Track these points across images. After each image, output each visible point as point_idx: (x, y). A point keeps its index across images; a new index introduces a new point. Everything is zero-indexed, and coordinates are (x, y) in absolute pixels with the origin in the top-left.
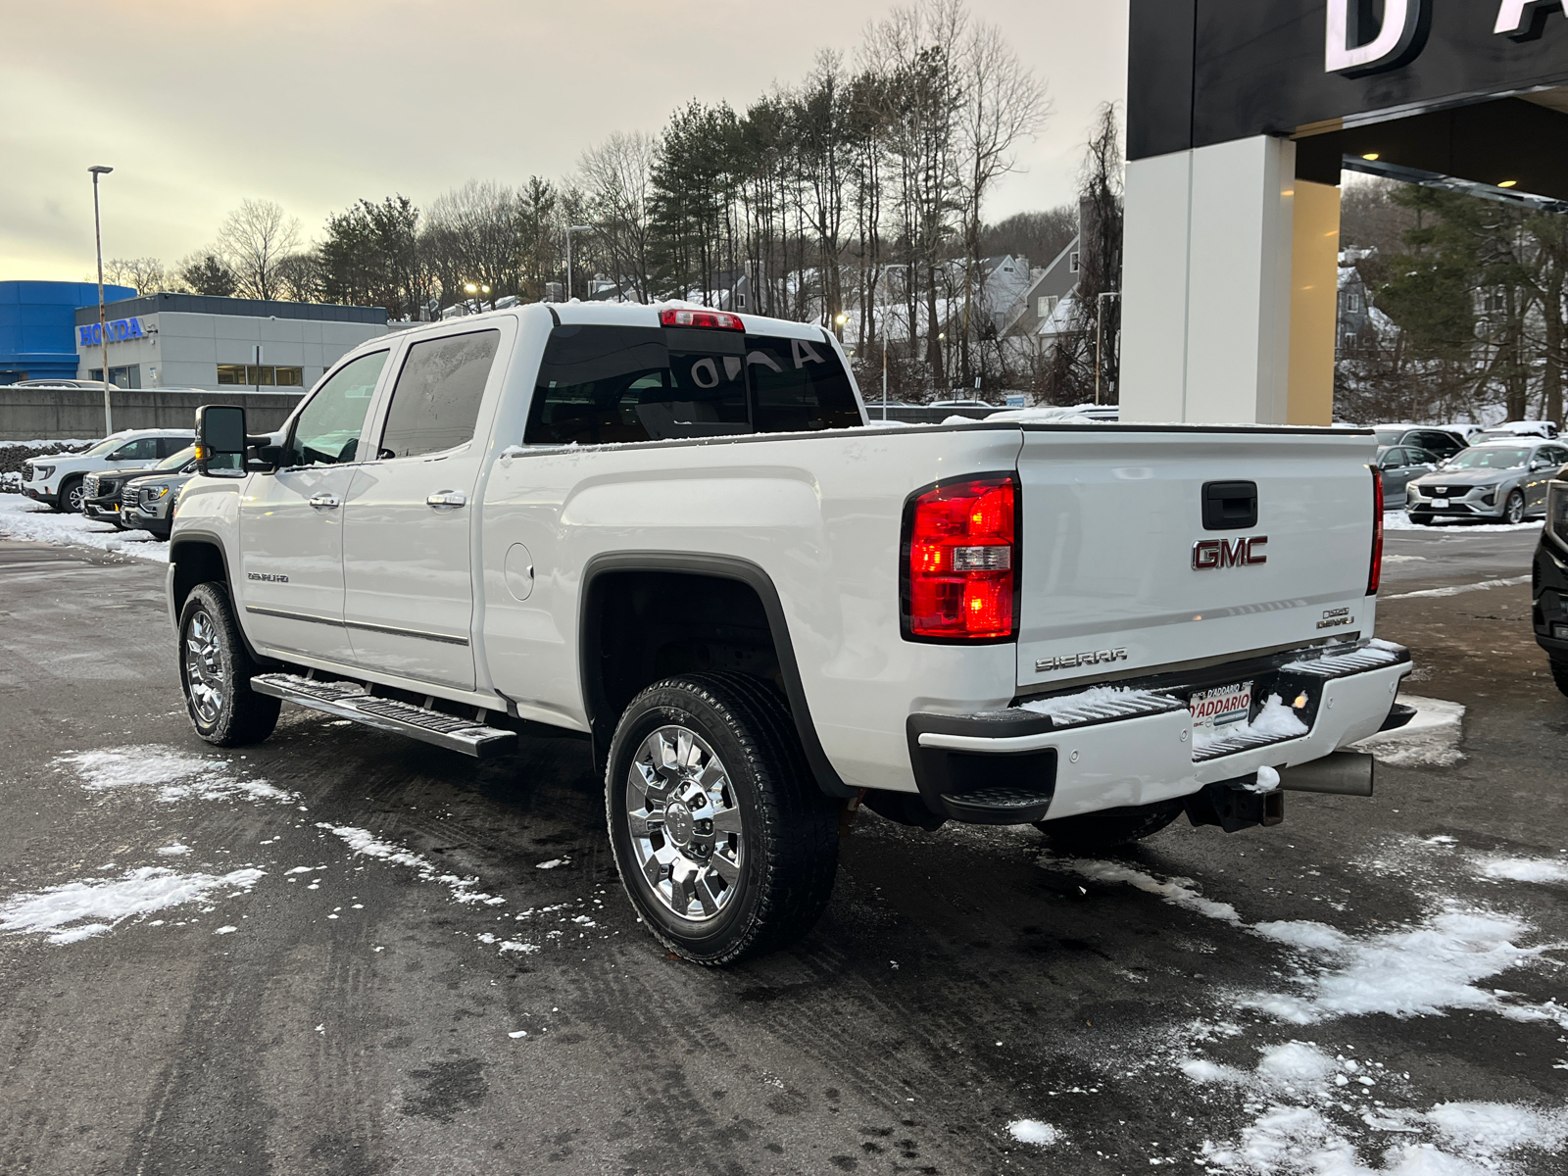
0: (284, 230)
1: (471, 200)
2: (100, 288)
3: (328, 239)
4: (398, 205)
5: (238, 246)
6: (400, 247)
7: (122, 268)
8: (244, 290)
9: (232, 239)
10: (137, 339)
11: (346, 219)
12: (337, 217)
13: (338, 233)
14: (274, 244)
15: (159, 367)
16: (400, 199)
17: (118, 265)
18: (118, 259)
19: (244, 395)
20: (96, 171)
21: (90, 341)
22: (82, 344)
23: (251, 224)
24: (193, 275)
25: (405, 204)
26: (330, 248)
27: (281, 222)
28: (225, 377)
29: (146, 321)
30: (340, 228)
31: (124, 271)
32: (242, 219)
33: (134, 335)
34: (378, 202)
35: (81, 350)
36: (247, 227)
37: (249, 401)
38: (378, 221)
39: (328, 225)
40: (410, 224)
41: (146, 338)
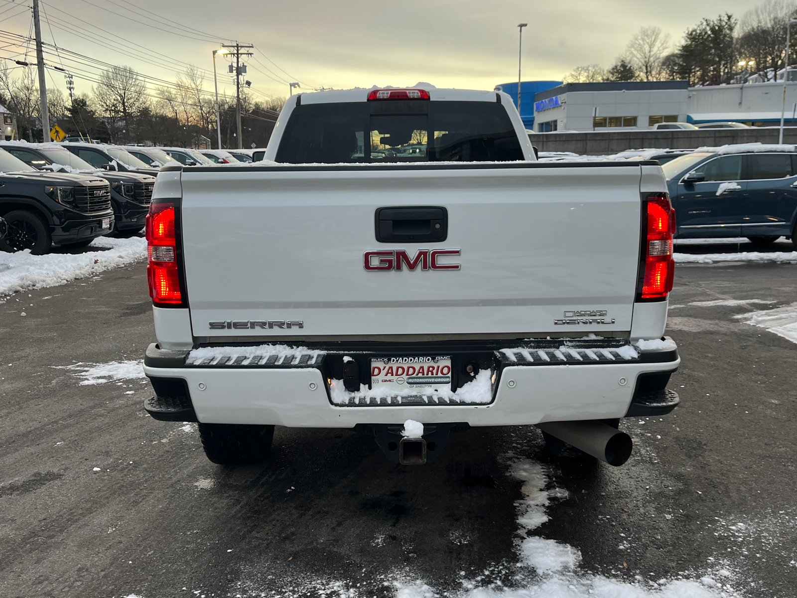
0: (661, 41)
1: (768, 10)
2: (519, 84)
3: (683, 43)
4: (726, 18)
5: (635, 53)
6: (724, 43)
7: (581, 71)
8: (642, 76)
9: (633, 49)
10: (557, 107)
11: (695, 30)
12: (691, 30)
13: (690, 39)
14: (655, 49)
15: (565, 120)
16: (727, 15)
17: (580, 69)
18: (580, 66)
19: (586, 134)
20: (521, 26)
21: (540, 110)
22: (536, 111)
23: (643, 40)
24: (614, 70)
25: (729, 17)
26: (685, 48)
27: (660, 36)
28: (596, 124)
29: (562, 98)
30: (692, 36)
31: (582, 72)
32: (639, 38)
33: (556, 105)
34: (714, 19)
35: (535, 114)
36: (641, 42)
37: (589, 136)
38: (712, 30)
39: (685, 35)
40: (731, 29)
41: (561, 106)
